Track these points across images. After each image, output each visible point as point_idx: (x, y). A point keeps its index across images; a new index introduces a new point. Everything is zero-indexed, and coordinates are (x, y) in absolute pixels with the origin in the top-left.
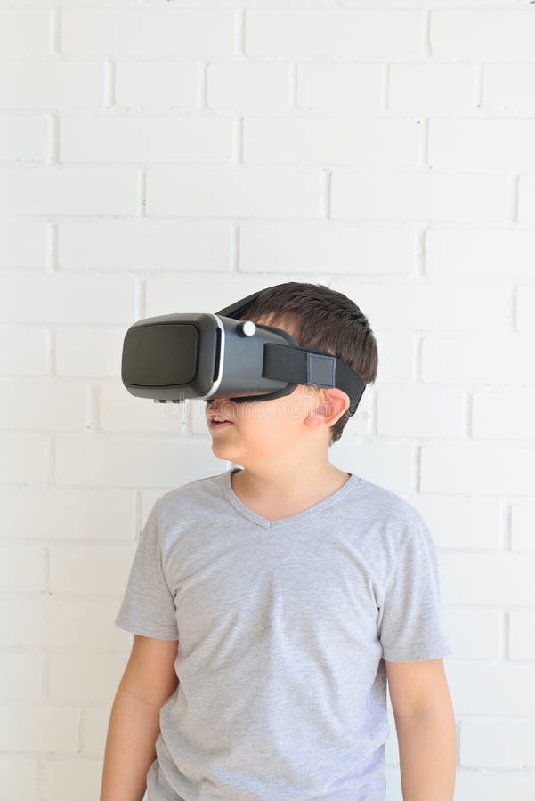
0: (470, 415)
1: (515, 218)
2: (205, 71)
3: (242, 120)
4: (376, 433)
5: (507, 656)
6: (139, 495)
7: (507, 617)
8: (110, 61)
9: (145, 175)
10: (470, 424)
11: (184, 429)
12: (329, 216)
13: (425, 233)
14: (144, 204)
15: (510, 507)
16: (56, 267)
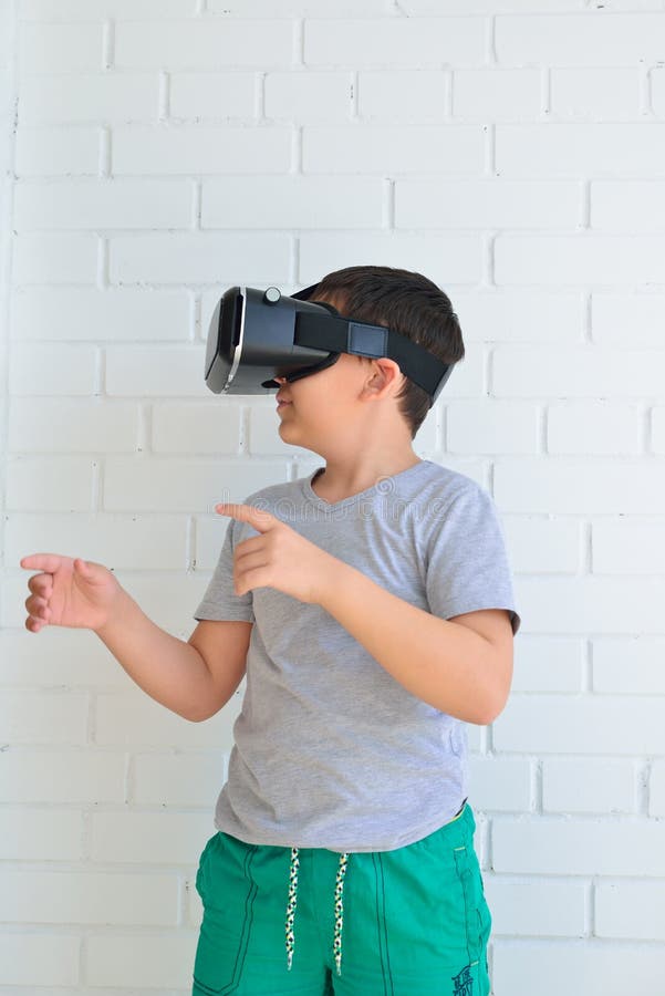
0: (545, 429)
1: (588, 226)
2: (263, 82)
3: (301, 130)
4: (446, 450)
5: (591, 687)
6: (194, 520)
7: (590, 646)
8: (165, 73)
9: (200, 188)
10: (545, 438)
11: (241, 450)
12: (392, 225)
13: (493, 241)
14: (200, 217)
15: (590, 527)
16: (107, 282)
